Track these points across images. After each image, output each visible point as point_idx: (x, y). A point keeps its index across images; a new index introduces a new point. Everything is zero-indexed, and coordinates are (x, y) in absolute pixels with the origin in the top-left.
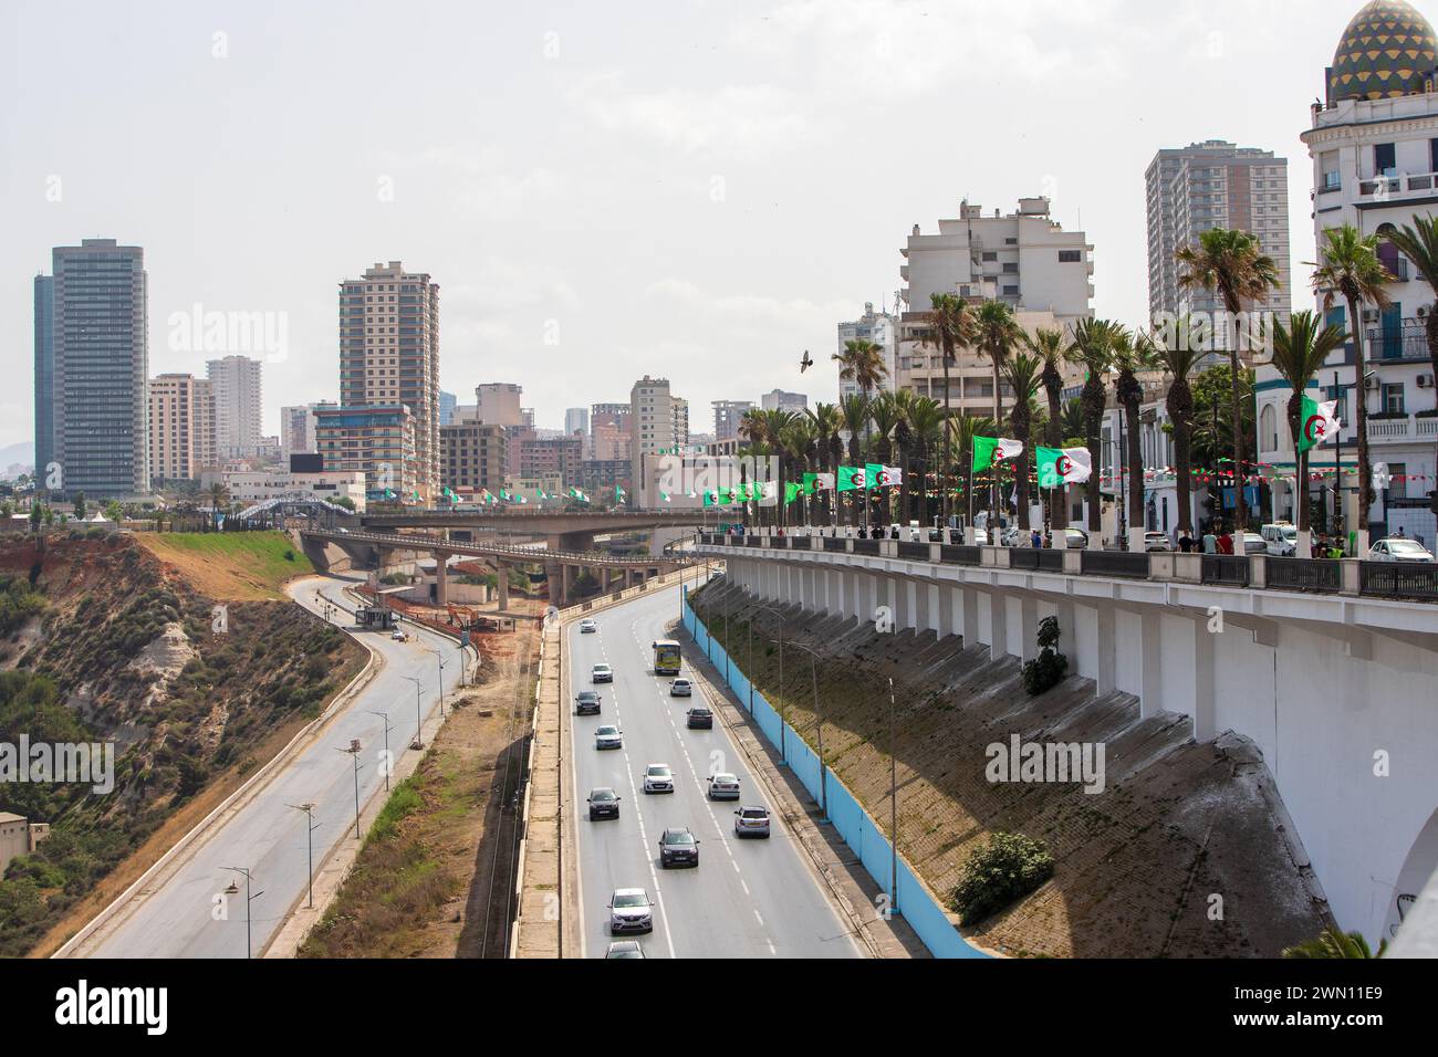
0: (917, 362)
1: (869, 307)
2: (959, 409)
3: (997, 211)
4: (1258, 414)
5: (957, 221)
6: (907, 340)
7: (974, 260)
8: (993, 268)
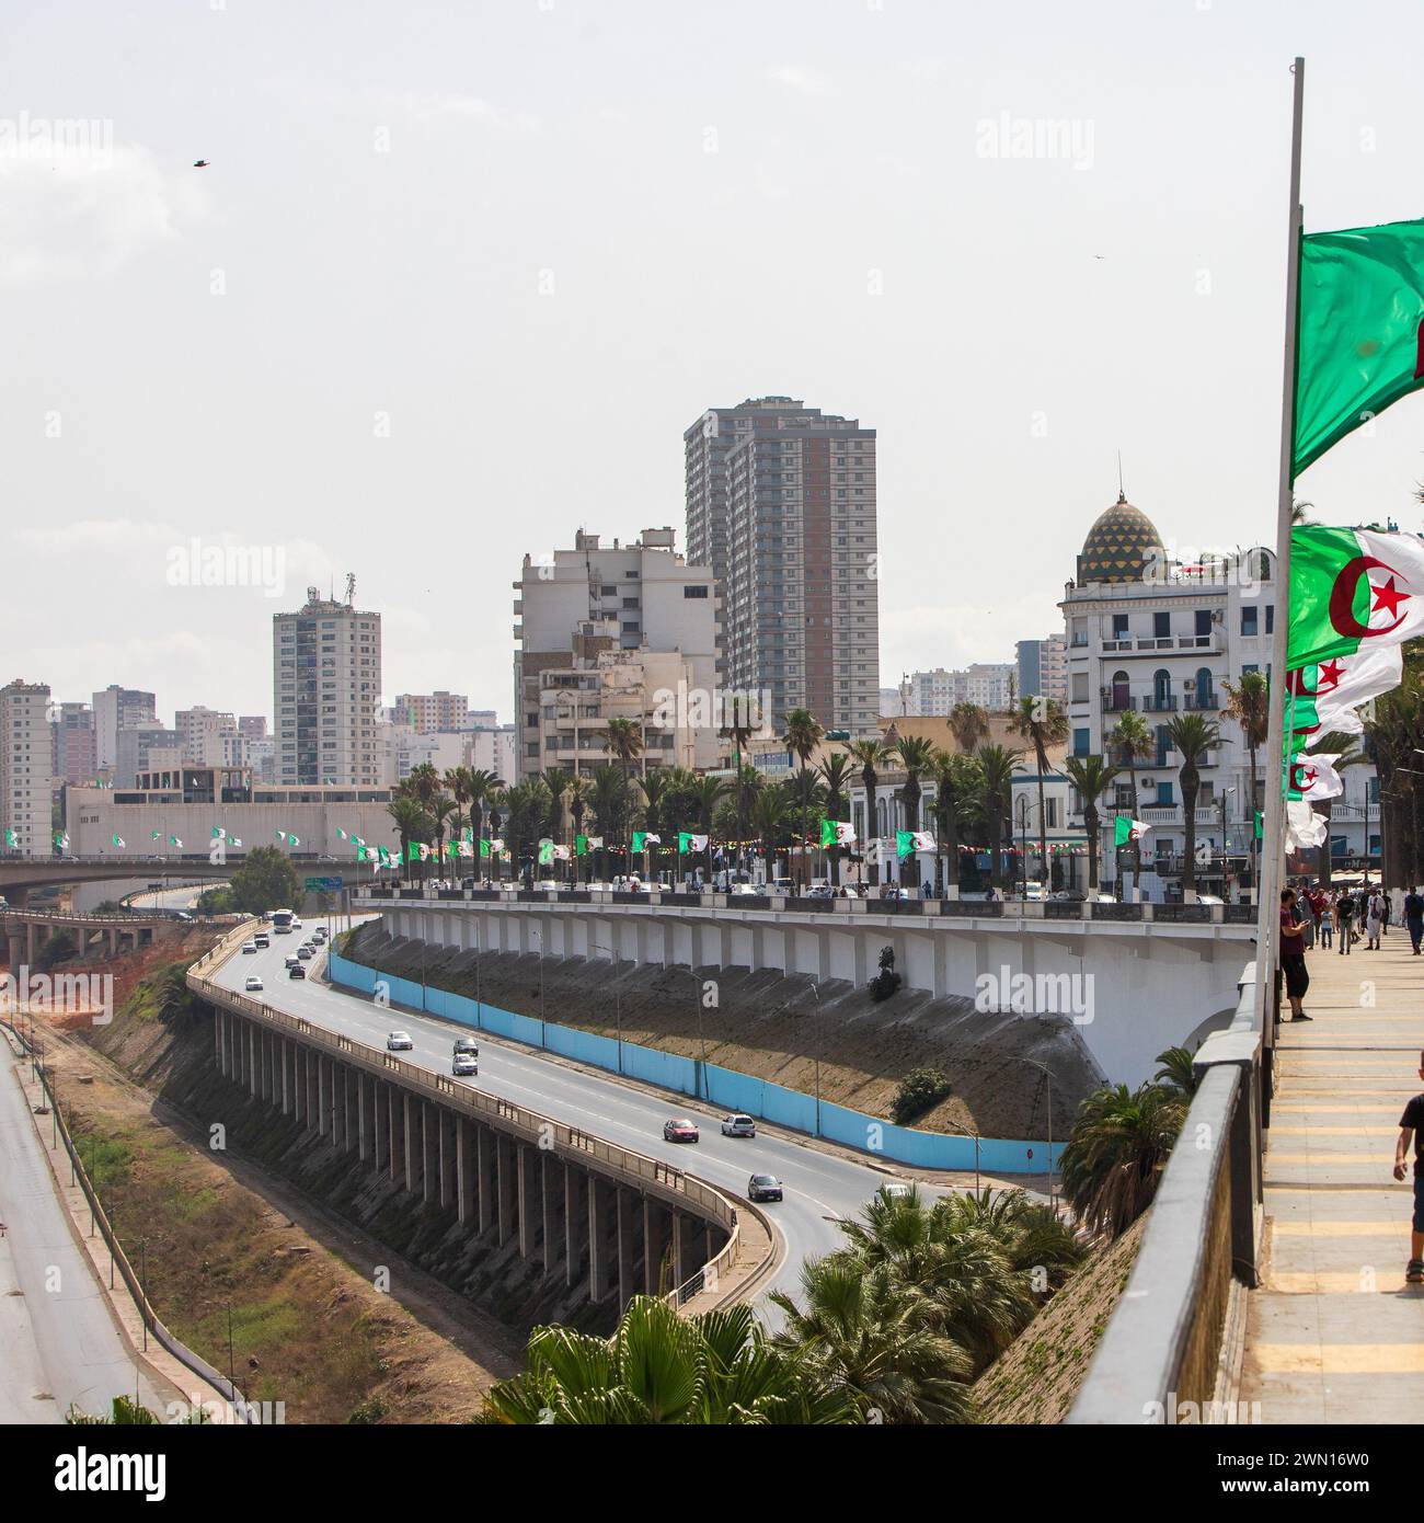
0: (562, 711)
1: (312, 592)
2: (607, 760)
3: (616, 540)
4: (1013, 801)
5: (571, 552)
6: (551, 688)
7: (592, 594)
8: (611, 602)
